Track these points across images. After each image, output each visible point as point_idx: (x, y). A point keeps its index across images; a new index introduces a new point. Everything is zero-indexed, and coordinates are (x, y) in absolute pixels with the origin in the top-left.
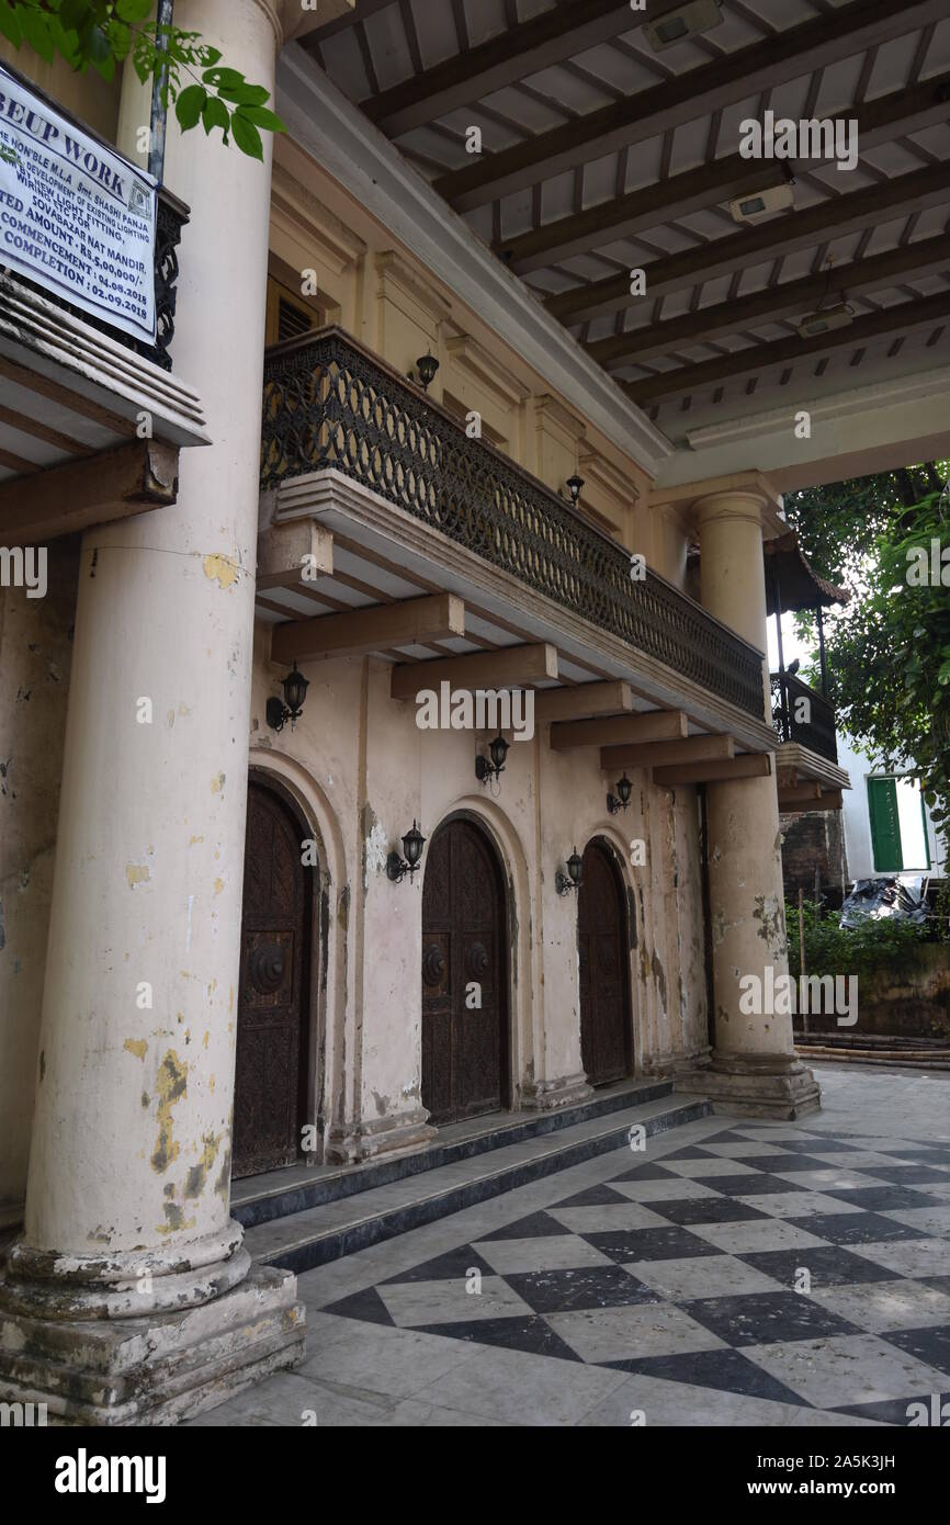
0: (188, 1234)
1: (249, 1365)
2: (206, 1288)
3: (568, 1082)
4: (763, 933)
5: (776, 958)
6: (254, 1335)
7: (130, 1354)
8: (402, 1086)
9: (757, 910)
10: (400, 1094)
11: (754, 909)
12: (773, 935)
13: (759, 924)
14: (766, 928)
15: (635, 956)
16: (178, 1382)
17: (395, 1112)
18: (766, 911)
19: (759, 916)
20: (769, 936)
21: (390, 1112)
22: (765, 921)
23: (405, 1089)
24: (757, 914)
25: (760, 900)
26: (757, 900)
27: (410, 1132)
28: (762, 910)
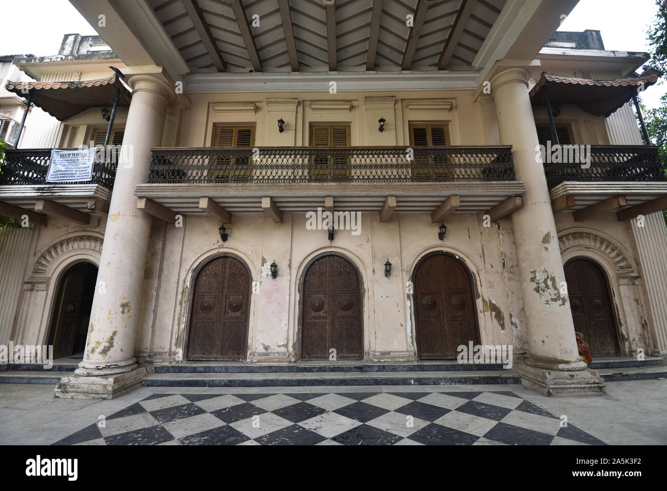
0: (90, 361)
1: (93, 394)
2: (85, 373)
3: (392, 354)
4: (537, 290)
5: (548, 303)
6: (94, 387)
7: (64, 380)
8: (277, 343)
9: (532, 278)
10: (276, 345)
11: (531, 277)
12: (544, 291)
13: (534, 285)
14: (538, 287)
15: (479, 303)
16: (71, 390)
17: (273, 351)
18: (538, 278)
19: (534, 281)
20: (541, 292)
21: (270, 351)
22: (538, 283)
23: (279, 344)
24: (533, 280)
25: (534, 272)
26: (532, 272)
27: (275, 358)
28: (535, 277)
